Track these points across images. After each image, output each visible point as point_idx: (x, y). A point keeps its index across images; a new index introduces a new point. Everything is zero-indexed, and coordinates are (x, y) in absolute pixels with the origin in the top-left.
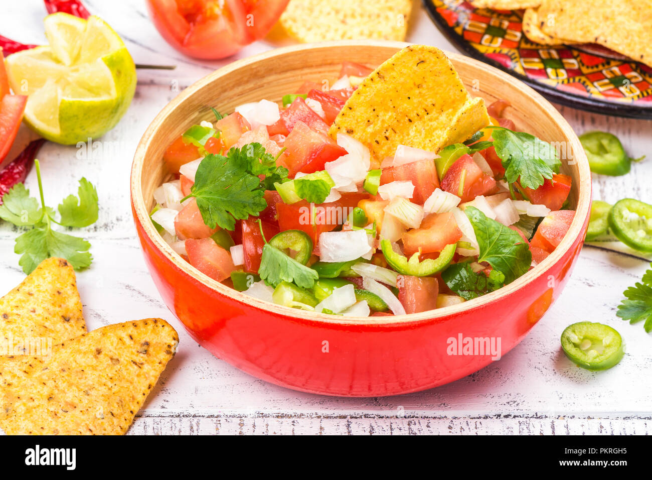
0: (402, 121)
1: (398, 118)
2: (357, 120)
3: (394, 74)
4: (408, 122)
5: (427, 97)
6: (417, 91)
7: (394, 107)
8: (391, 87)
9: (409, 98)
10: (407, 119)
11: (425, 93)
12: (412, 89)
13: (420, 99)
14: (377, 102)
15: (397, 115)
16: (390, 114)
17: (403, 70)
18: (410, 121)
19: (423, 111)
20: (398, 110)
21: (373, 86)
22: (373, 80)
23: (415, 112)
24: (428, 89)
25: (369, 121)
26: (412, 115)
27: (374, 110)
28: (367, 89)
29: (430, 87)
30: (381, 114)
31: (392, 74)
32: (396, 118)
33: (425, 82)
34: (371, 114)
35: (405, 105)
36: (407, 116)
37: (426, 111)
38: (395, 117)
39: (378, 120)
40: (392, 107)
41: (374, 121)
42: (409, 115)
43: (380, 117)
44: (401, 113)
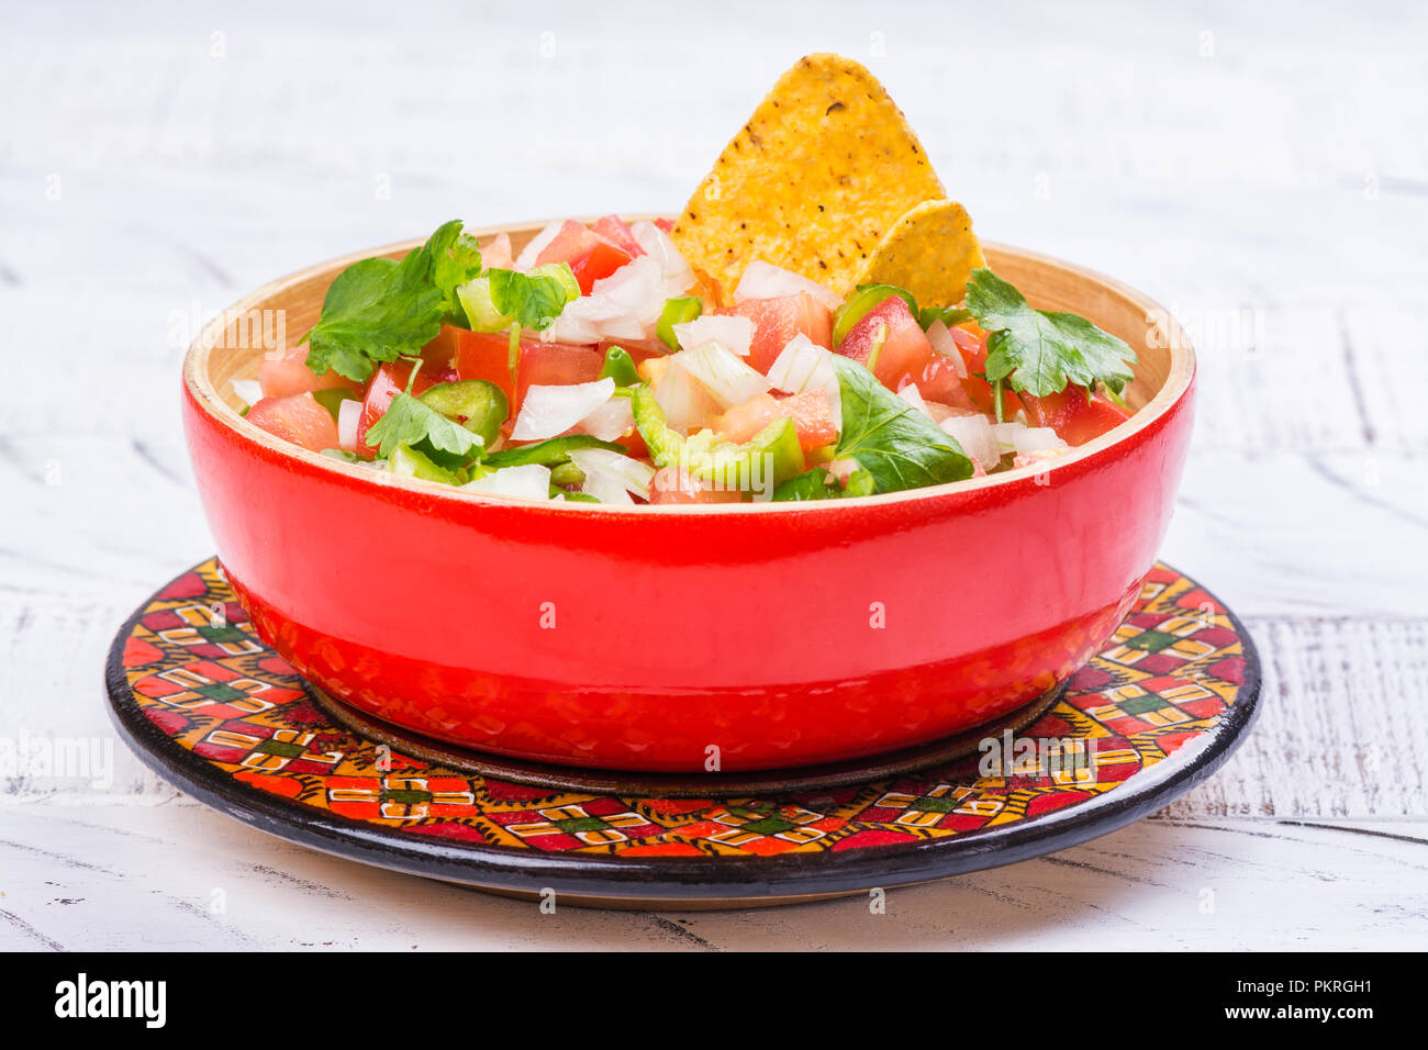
0: (805, 263)
1: (797, 254)
2: (706, 247)
3: (780, 133)
4: (817, 268)
5: (861, 212)
6: (839, 194)
7: (788, 226)
8: (777, 167)
9: (822, 208)
10: (816, 260)
11: (856, 203)
12: (827, 185)
13: (848, 216)
14: (749, 206)
15: (794, 246)
16: (778, 242)
17: (799, 123)
18: (823, 265)
19: (853, 247)
20: (798, 236)
21: (740, 162)
22: (740, 145)
23: (836, 246)
24: (862, 189)
25: (730, 251)
26: (829, 255)
27: (744, 226)
28: (729, 170)
29: (868, 186)
30: (759, 239)
31: (777, 133)
32: (790, 252)
33: (855, 170)
34: (738, 235)
35: (814, 226)
36: (816, 253)
37: (860, 247)
38: (788, 249)
39: (751, 252)
40: (784, 224)
41: (742, 253)
42: (821, 252)
43: (755, 246)
44: (803, 242)
